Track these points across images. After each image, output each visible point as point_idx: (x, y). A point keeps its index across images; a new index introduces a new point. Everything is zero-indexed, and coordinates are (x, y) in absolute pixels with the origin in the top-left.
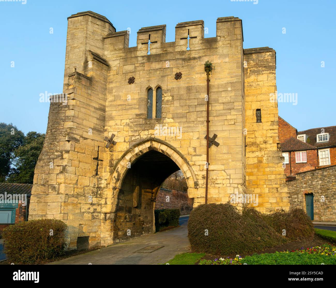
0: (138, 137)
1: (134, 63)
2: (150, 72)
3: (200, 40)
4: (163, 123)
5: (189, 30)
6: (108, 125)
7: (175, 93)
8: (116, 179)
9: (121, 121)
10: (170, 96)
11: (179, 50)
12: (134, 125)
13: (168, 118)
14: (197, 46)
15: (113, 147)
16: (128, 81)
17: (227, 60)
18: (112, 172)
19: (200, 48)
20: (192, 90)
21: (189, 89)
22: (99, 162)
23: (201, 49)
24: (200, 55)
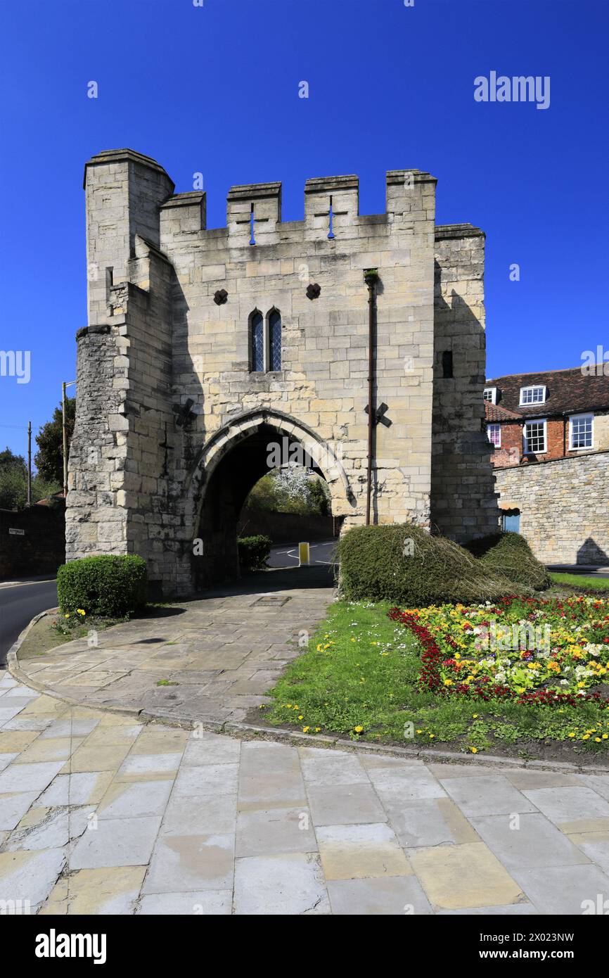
0: (239, 406)
1: (223, 262)
2: (257, 280)
3: (355, 220)
4: (285, 381)
5: (331, 196)
6: (178, 382)
7: (307, 325)
8: (198, 481)
9: (204, 376)
10: (298, 329)
11: (313, 239)
12: (229, 383)
13: (295, 372)
14: (347, 231)
15: (190, 423)
16: (213, 297)
17: (407, 261)
18: (190, 469)
19: (355, 235)
20: (340, 319)
21: (333, 317)
22: (168, 451)
23: (356, 238)
24: (355, 251)
